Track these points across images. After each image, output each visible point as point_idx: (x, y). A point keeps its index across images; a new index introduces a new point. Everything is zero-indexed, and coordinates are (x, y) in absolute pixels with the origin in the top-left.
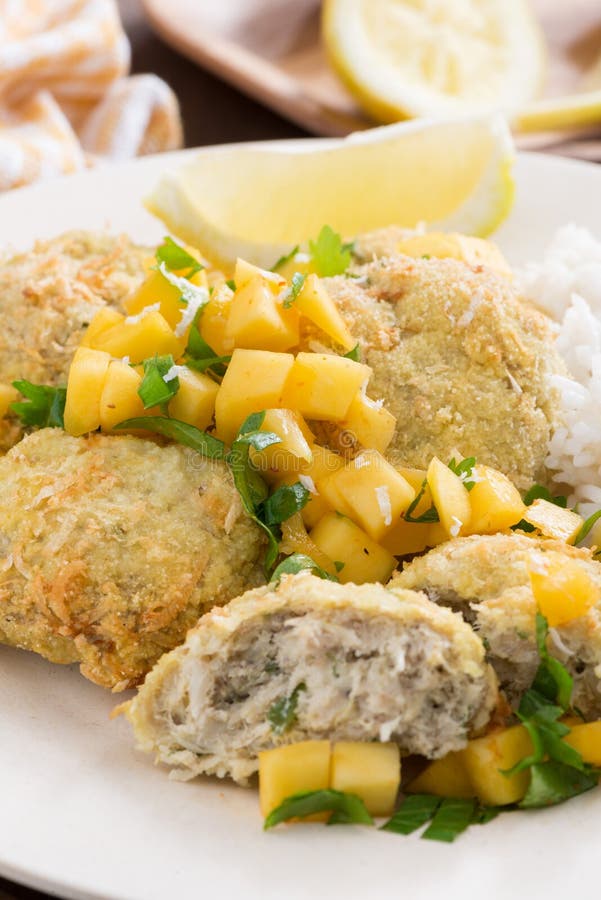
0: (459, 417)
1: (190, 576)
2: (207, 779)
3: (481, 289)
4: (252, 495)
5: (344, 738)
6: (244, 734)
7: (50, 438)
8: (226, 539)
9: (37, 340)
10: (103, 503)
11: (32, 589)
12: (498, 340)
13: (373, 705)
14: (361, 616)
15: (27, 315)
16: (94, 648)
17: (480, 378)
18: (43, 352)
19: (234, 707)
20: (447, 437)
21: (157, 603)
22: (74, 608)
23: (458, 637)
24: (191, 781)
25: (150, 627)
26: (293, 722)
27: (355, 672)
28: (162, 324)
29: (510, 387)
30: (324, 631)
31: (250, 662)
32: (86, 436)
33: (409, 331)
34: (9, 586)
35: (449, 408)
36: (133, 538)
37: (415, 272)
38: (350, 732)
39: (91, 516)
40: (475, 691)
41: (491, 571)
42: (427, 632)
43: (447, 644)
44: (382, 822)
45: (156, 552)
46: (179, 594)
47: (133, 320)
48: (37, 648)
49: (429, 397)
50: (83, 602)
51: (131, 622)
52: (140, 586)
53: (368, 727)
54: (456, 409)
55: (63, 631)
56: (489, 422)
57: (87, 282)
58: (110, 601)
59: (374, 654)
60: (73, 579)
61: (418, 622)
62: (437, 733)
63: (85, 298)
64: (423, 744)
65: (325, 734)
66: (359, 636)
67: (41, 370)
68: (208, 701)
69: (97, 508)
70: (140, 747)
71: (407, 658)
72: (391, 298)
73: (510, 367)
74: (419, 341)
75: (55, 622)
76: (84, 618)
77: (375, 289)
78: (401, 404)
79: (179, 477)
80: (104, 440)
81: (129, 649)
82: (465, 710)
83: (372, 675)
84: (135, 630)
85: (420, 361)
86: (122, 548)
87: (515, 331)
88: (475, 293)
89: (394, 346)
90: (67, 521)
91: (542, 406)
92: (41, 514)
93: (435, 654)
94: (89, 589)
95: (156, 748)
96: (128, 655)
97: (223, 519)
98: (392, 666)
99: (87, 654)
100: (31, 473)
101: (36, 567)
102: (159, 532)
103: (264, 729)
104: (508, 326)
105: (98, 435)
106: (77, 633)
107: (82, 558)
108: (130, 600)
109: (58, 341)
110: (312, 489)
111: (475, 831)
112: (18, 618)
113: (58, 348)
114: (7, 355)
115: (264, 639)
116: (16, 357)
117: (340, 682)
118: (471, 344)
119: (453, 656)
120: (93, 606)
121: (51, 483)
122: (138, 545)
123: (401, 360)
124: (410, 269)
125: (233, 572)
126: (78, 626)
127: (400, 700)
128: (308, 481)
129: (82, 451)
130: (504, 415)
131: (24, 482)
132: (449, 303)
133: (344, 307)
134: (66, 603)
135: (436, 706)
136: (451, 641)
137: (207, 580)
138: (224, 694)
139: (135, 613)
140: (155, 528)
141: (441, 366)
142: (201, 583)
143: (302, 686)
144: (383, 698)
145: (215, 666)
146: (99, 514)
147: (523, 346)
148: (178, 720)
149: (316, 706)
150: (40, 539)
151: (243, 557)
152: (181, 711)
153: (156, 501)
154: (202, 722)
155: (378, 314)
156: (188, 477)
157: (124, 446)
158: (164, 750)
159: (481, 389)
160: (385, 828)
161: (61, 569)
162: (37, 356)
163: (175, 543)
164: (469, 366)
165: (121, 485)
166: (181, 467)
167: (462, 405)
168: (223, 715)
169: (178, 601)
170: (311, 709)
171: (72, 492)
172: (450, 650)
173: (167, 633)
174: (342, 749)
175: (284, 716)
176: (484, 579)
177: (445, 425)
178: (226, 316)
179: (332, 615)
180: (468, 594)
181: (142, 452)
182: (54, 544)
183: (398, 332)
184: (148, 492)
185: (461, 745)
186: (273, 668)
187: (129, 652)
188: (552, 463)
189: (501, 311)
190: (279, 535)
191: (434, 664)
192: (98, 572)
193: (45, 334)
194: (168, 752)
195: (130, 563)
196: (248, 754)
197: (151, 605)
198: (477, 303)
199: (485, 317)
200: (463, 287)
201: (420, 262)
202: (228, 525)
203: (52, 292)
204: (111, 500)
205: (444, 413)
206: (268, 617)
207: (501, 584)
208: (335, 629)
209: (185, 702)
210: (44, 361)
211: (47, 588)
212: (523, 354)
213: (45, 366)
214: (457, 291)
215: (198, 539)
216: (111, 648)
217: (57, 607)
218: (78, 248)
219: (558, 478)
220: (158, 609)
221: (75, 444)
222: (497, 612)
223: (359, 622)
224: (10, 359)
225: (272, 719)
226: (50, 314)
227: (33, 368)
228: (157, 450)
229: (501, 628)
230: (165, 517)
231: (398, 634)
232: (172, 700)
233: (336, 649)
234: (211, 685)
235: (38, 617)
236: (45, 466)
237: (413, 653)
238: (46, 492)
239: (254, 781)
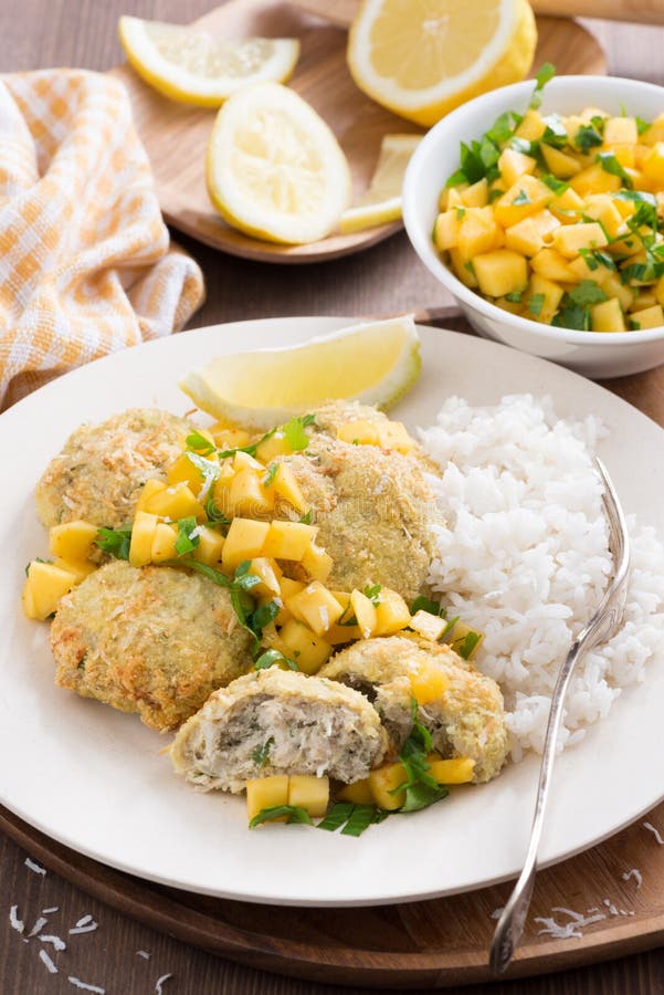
0: (372, 556)
1: (206, 665)
2: (217, 791)
3: (389, 471)
4: (244, 611)
5: (298, 773)
6: (238, 766)
7: (121, 569)
8: (228, 639)
9: (112, 494)
10: (153, 618)
11: (111, 672)
12: (397, 503)
13: (313, 755)
14: (306, 700)
15: (106, 476)
16: (149, 707)
17: (387, 530)
18: (115, 503)
19: (233, 748)
20: (365, 569)
21: (187, 682)
22: (137, 685)
23: (364, 713)
24: (208, 793)
25: (182, 696)
26: (267, 762)
27: (303, 734)
28: (189, 495)
29: (405, 535)
30: (285, 710)
31: (242, 723)
32: (143, 568)
33: (343, 497)
34: (97, 669)
35: (366, 550)
36: (172, 641)
37: (348, 457)
38: (300, 769)
39: (146, 627)
40: (374, 744)
41: (386, 665)
42: (346, 711)
43: (357, 718)
44: (318, 822)
45: (186, 651)
46: (199, 677)
47: (171, 491)
48: (115, 705)
49: (354, 543)
50: (142, 680)
51: (171, 693)
52: (177, 671)
53: (310, 767)
54: (370, 551)
55: (130, 697)
56: (391, 559)
57: (142, 453)
58: (158, 681)
59: (314, 723)
60: (136, 667)
61: (340, 704)
62: (352, 769)
63: (142, 465)
64: (343, 776)
65: (286, 770)
66: (305, 713)
67: (114, 514)
68: (216, 746)
69: (150, 621)
70: (177, 772)
71: (333, 727)
72: (332, 474)
73: (405, 521)
74: (349, 504)
75: (125, 692)
76: (143, 690)
77: (322, 468)
78: (336, 547)
79: (200, 599)
80: (154, 571)
81: (169, 709)
82: (368, 755)
83: (313, 736)
84: (173, 698)
85: (349, 519)
86: (165, 647)
87: (409, 499)
88: (384, 473)
89: (334, 507)
90: (132, 630)
91: (424, 545)
92: (115, 624)
93: (350, 725)
94: (145, 673)
95: (186, 772)
96: (169, 713)
97: (227, 625)
98: (325, 731)
99: (145, 711)
100: (111, 595)
101: (113, 658)
102: (188, 638)
103: (249, 764)
104: (405, 495)
105: (150, 568)
106: (138, 698)
107: (142, 654)
108: (170, 680)
109: (125, 497)
110: (281, 606)
111: (373, 827)
112: (103, 688)
113: (125, 501)
114: (93, 503)
115: (250, 709)
116: (98, 506)
117: (294, 739)
118: (381, 507)
119: (360, 725)
120: (147, 683)
121: (122, 604)
122: (175, 646)
123: (337, 519)
124: (344, 455)
125: (233, 660)
126: (139, 695)
127: (329, 752)
128: (278, 601)
129: (141, 579)
130: (401, 554)
131: (105, 600)
132: (368, 480)
133: (302, 482)
134: (132, 682)
135: (351, 752)
136: (359, 715)
137: (216, 666)
138: (226, 741)
139: (173, 687)
140: (186, 635)
141: (362, 522)
142: (213, 669)
143: (272, 740)
144: (319, 751)
145: (221, 726)
146: (152, 626)
147: (414, 508)
148: (199, 757)
149: (280, 753)
150: (116, 640)
151: (239, 649)
152: (201, 751)
153: (186, 615)
154: (213, 759)
155: (323, 485)
156: (205, 598)
157: (166, 575)
158: (191, 774)
159: (386, 537)
160: (319, 826)
161: (129, 661)
162: (112, 506)
163: (197, 645)
164: (379, 522)
165: (165, 605)
166: (201, 591)
167: (374, 549)
168: (225, 754)
169: (200, 681)
170: (277, 756)
171: (135, 611)
172: (359, 721)
173: (193, 699)
174: (295, 779)
175: (261, 756)
176: (382, 670)
177: (364, 561)
178: (229, 488)
179: (289, 700)
180: (373, 679)
181: (176, 581)
182: (124, 644)
183: (336, 497)
184: (181, 608)
185: (366, 776)
186: (255, 726)
187: (170, 710)
188: (430, 581)
189: (400, 485)
190: (260, 635)
191: (350, 730)
192: (151, 663)
193: (117, 491)
194: (193, 775)
195: (170, 657)
196: (241, 778)
197: (183, 683)
198: (385, 480)
199: (390, 491)
200: (377, 469)
201: (350, 448)
202: (229, 631)
203: (121, 461)
204: (159, 616)
205: (363, 554)
206: (252, 697)
207: (393, 673)
208: (292, 709)
209: (203, 746)
210: (116, 508)
211: (120, 673)
212: (412, 513)
213: (117, 511)
214: (373, 472)
215: (211, 641)
216: (159, 707)
217: (127, 685)
218: (137, 424)
219: (435, 589)
220: (187, 686)
221: (136, 573)
222: (389, 693)
223: (304, 704)
224: (95, 506)
225: (254, 759)
226: (120, 477)
227: (109, 513)
228: (186, 579)
229: (390, 704)
230: (192, 626)
231: (328, 712)
232: (196, 745)
233: (292, 720)
234: (219, 737)
235: (115, 688)
236: (118, 589)
237: (337, 724)
238: (119, 610)
239: (244, 792)
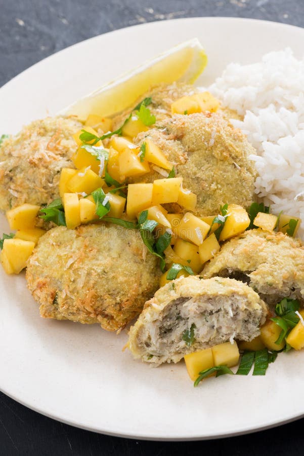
0: (219, 186)
1: (136, 284)
2: (165, 364)
3: (215, 128)
4: (149, 242)
5: (216, 344)
6: (175, 346)
7: (63, 232)
8: (144, 263)
9: (41, 183)
10: (94, 262)
11: (77, 303)
12: (226, 148)
13: (224, 330)
14: (211, 297)
15: (34, 172)
16: (106, 319)
17: (224, 167)
18: (44, 188)
19: (168, 335)
20: (217, 195)
21: (126, 298)
22: (95, 307)
23: (249, 296)
24: (158, 367)
25: (125, 308)
26: (194, 341)
27: (214, 319)
28: (93, 174)
29: (235, 167)
30: (199, 306)
31: (171, 318)
32: (76, 229)
33: (191, 152)
34: (67, 303)
35: (215, 183)
36: (111, 275)
37: (186, 125)
38: (217, 341)
39: (91, 269)
40: (259, 312)
41: (251, 257)
42: (238, 298)
43: (246, 300)
45: (121, 279)
46: (134, 293)
47: (81, 174)
48: (83, 322)
49: (206, 180)
50: (98, 304)
51: (118, 307)
52: (118, 293)
53: (224, 338)
54: (217, 183)
55: (92, 316)
56: (231, 184)
57: (52, 150)
58: (109, 301)
59: (218, 311)
60: (92, 297)
61: (233, 294)
62: (249, 331)
63: (54, 159)
64: (245, 337)
65: (207, 343)
66: (212, 305)
67: (46, 195)
68: (158, 337)
69: (93, 265)
70: (135, 358)
71: (233, 310)
72: (179, 138)
73: (233, 158)
74: (195, 156)
75: (88, 313)
76: (100, 309)
77: (171, 135)
78: (196, 186)
79: (119, 241)
80: (84, 229)
81: (119, 317)
82: (257, 320)
83: (221, 319)
84: (120, 310)
85: (199, 165)
86: (107, 279)
87: (232, 143)
88: (212, 130)
89: (186, 159)
90: (83, 273)
91: (249, 170)
92: (71, 271)
93: (243, 306)
94: (99, 299)
95: (142, 357)
96: (119, 320)
97: (141, 255)
98: (227, 313)
99: (104, 322)
100: (62, 252)
101: (75, 294)
102: (120, 269)
103: (183, 344)
104: (229, 141)
105: (82, 227)
106: (97, 315)
107: (93, 287)
108: (115, 299)
109: (50, 182)
110: (172, 233)
111: (271, 365)
112: (73, 314)
113: (51, 185)
114: (30, 190)
115: (174, 308)
116: (34, 192)
117: (209, 323)
118: (216, 153)
119: (249, 304)
120: (102, 305)
121: (71, 257)
122: (113, 277)
123: (191, 167)
124: (183, 124)
125: (150, 276)
126: (97, 313)
127: (234, 326)
128: (169, 231)
129: (78, 236)
130: (236, 180)
131: (60, 257)
132: (203, 137)
133: (162, 148)
134: (91, 306)
135: (246, 321)
136: (247, 298)
137: (142, 283)
138: (163, 332)
139: (118, 303)
140: (117, 268)
141: (207, 165)
142: (140, 285)
143: (193, 326)
144: (227, 327)
145: (158, 324)
146: (95, 268)
147: (237, 149)
148: (148, 345)
149: (202, 332)
150: (74, 281)
151: (152, 268)
152: (148, 341)
153: (115, 255)
154: (158, 345)
155: (174, 146)
156: (123, 240)
157: (93, 230)
159: (225, 171)
161: (86, 294)
162: (43, 190)
163: (127, 273)
164: (217, 162)
165: (99, 251)
166: (119, 235)
167: (219, 181)
168: (165, 341)
169: (134, 295)
170: (200, 336)
171: (81, 260)
172: (247, 301)
173: (132, 307)
174: (216, 348)
175: (189, 337)
176: (249, 262)
177: (215, 190)
178: (117, 164)
179: (200, 299)
180: (244, 269)
181: (100, 232)
182: (80, 284)
183: (186, 153)
184: (109, 250)
185: (258, 334)
186: (179, 318)
187: (120, 318)
188: (257, 192)
189: (224, 136)
190: (164, 255)
191: (243, 309)
192: (101, 291)
193: (44, 180)
194: (147, 358)
195: (112, 285)
196: (178, 353)
197: (124, 300)
198: (214, 135)
199: (219, 140)
200: (207, 129)
201: (186, 118)
202: (144, 257)
203: (40, 159)
204: (97, 259)
205: (213, 186)
206: (174, 301)
207: (256, 262)
208: (203, 305)
209: (149, 338)
210: (46, 191)
211: (83, 303)
212: (238, 152)
213: (47, 193)
214: (205, 130)
215: (135, 268)
216: (112, 318)
217: (89, 309)
218: (42, 131)
219: (261, 196)
220: (127, 300)
221: (73, 233)
222: (258, 278)
223: (210, 299)
224: (32, 192)
225: (185, 340)
226: (43, 170)
227: (42, 195)
228: (106, 230)
229: (261, 284)
230: (120, 261)
231: (227, 301)
232: (144, 338)
233: (205, 311)
234: (159, 331)
235: (81, 312)
236: (65, 247)
237: (235, 308)
238: (71, 261)
239: (182, 361)
